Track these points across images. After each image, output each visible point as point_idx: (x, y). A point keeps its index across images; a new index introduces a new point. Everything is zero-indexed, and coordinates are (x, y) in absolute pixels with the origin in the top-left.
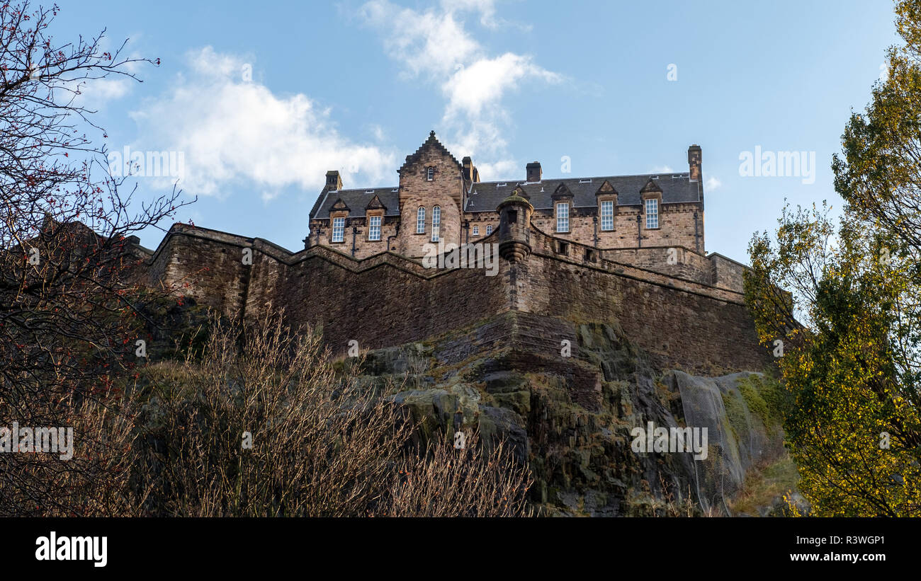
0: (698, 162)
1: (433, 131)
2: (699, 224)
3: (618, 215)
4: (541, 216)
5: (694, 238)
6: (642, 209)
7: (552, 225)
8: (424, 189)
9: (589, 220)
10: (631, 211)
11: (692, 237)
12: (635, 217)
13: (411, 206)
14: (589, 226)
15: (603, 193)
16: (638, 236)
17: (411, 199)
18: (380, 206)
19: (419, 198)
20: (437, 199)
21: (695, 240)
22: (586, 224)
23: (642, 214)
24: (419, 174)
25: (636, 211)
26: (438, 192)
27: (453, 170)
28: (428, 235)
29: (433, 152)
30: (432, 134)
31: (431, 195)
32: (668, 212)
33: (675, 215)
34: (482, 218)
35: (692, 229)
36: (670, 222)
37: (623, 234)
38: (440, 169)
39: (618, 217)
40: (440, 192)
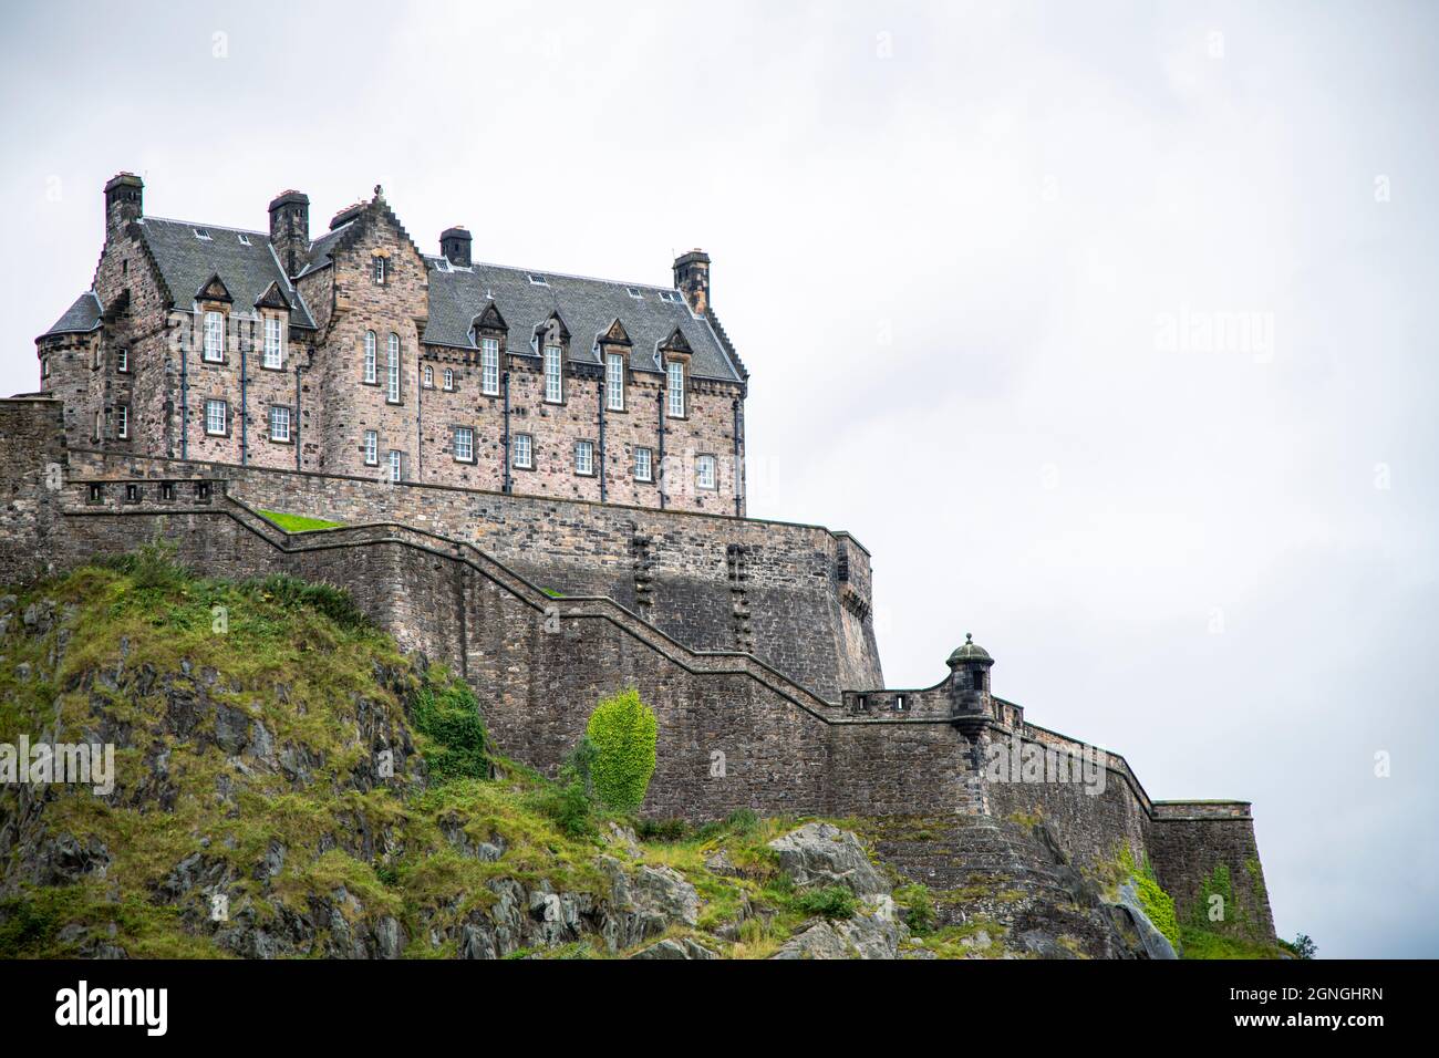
0: (705, 284)
1: (379, 186)
2: (738, 420)
3: (630, 385)
4: (525, 367)
5: (733, 442)
6: (665, 382)
7: (539, 386)
8: (374, 299)
9: (591, 386)
10: (652, 381)
11: (730, 440)
12: (655, 393)
13: (355, 327)
14: (592, 398)
15: (612, 343)
16: (657, 426)
17: (355, 315)
18: (282, 305)
19: (366, 315)
20: (395, 322)
21: (733, 447)
22: (588, 393)
23: (665, 388)
24: (363, 268)
25: (657, 383)
26: (396, 308)
27: (416, 271)
28: (383, 388)
29: (381, 230)
30: (378, 189)
31: (384, 312)
32: (697, 392)
33: (707, 398)
34: (441, 356)
35: (729, 427)
36: (700, 408)
37: (638, 419)
38: (397, 264)
39: (631, 389)
40: (398, 310)
